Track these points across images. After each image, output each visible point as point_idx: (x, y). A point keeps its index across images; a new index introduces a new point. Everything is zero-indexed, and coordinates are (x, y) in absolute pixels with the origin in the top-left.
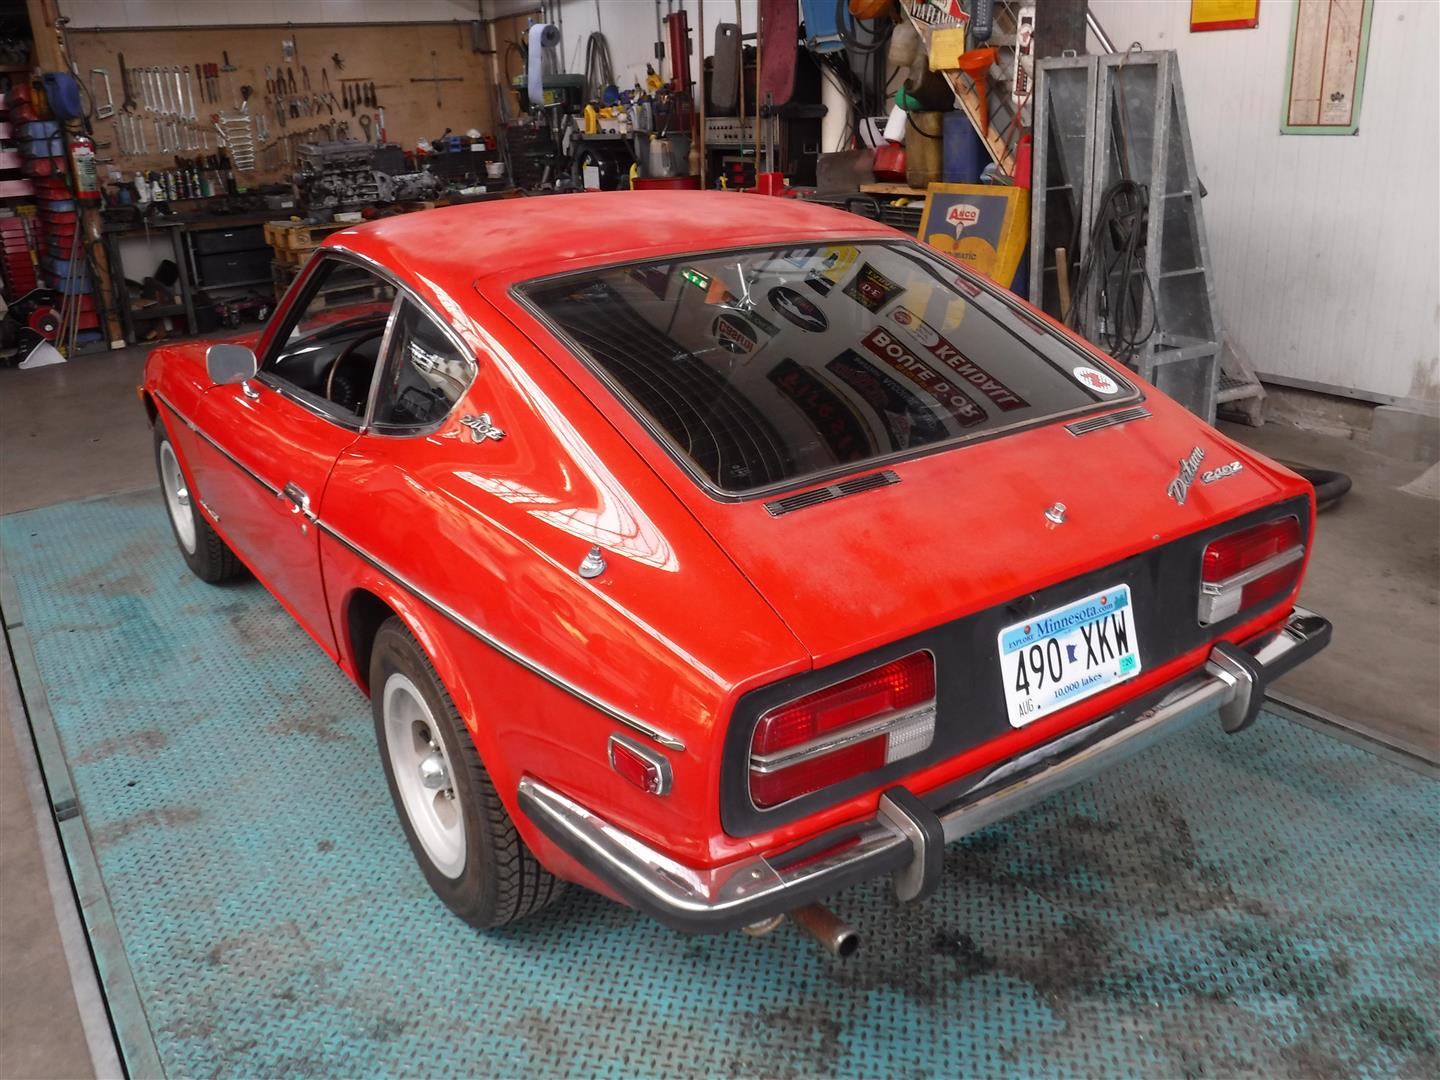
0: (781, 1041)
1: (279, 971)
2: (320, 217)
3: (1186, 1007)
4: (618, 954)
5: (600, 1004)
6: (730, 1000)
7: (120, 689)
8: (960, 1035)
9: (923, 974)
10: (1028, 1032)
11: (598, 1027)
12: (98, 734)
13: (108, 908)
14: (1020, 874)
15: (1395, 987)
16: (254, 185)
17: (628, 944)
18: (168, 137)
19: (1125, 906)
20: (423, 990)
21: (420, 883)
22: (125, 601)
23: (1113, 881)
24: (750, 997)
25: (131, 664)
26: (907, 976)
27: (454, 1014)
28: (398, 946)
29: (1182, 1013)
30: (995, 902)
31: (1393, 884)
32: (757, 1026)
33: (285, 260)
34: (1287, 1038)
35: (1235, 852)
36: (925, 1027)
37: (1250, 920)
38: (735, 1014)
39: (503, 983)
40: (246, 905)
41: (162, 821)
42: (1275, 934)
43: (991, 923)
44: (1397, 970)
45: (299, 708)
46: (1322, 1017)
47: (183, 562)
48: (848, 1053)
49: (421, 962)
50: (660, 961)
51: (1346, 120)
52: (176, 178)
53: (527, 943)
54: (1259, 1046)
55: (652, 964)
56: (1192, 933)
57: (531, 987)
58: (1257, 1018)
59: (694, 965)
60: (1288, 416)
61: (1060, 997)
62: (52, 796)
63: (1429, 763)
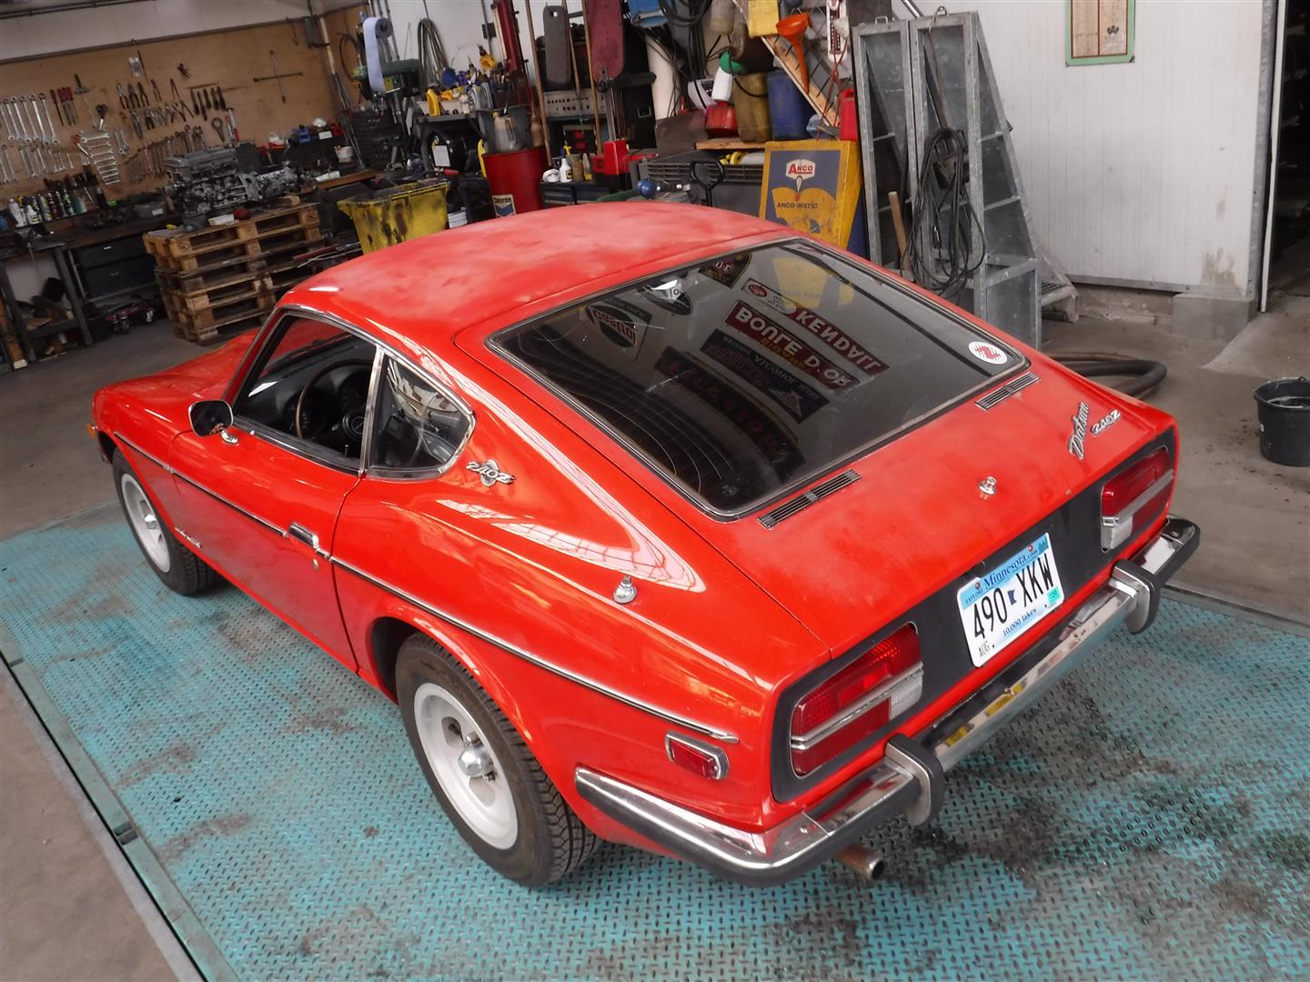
0: (810, 944)
1: (366, 953)
2: (196, 224)
3: (1128, 862)
4: (654, 890)
5: (651, 936)
6: (759, 914)
7: (136, 710)
8: (954, 915)
9: (911, 867)
10: (1008, 903)
11: (655, 957)
12: (130, 757)
13: (194, 919)
14: (969, 766)
15: (1288, 819)
16: (123, 196)
17: (660, 879)
18: (35, 162)
19: (1060, 781)
20: (496, 948)
21: (465, 852)
22: (112, 623)
23: (1045, 761)
24: (775, 910)
25: (139, 684)
26: (898, 870)
27: (530, 965)
28: (463, 912)
29: (1126, 867)
30: (955, 794)
31: (1269, 730)
32: (788, 934)
33: (168, 266)
34: (1213, 876)
35: (1138, 720)
36: (924, 913)
37: (1163, 779)
38: (766, 926)
39: (564, 931)
40: (318, 896)
41: (218, 832)
42: (1185, 788)
43: (956, 813)
44: (1287, 804)
45: (305, 706)
46: (1236, 853)
47: (157, 579)
48: (868, 946)
49: (487, 924)
50: (691, 891)
51: (1122, 50)
52: (48, 198)
53: (574, 892)
54: (1193, 886)
55: (685, 894)
56: (1119, 797)
57: (589, 931)
58: (1186, 863)
59: (721, 889)
60: (1099, 310)
61: (1027, 869)
62: (108, 822)
63: (1277, 618)
